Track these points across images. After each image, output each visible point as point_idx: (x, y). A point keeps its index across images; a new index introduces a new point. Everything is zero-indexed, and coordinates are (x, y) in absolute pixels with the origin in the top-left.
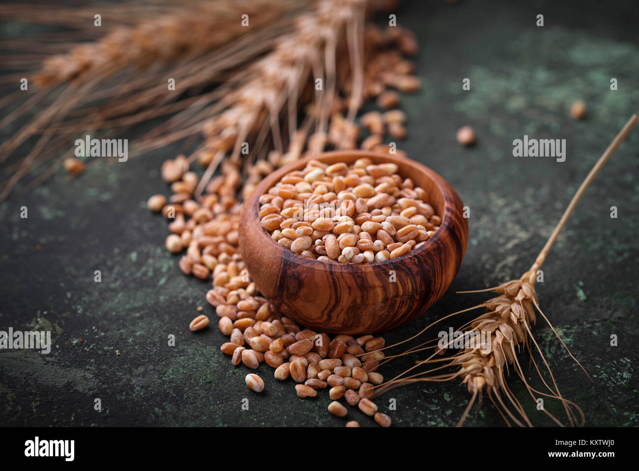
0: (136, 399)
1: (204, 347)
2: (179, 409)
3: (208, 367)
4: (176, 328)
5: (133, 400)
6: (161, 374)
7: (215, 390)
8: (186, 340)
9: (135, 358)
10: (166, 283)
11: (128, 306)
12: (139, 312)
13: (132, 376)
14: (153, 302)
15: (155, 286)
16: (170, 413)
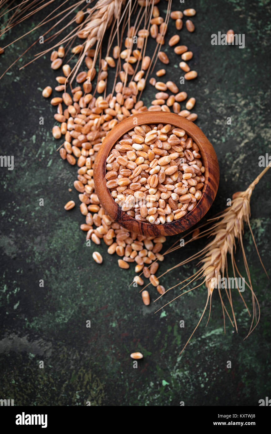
0: (36, 263)
1: (72, 222)
2: (58, 273)
3: (74, 239)
4: (57, 205)
5: (34, 263)
6: (49, 243)
7: (77, 258)
8: (62, 216)
9: (35, 230)
10: (52, 165)
11: (31, 184)
12: (37, 190)
13: (34, 244)
14: (45, 182)
15: (46, 167)
16: (54, 275)
